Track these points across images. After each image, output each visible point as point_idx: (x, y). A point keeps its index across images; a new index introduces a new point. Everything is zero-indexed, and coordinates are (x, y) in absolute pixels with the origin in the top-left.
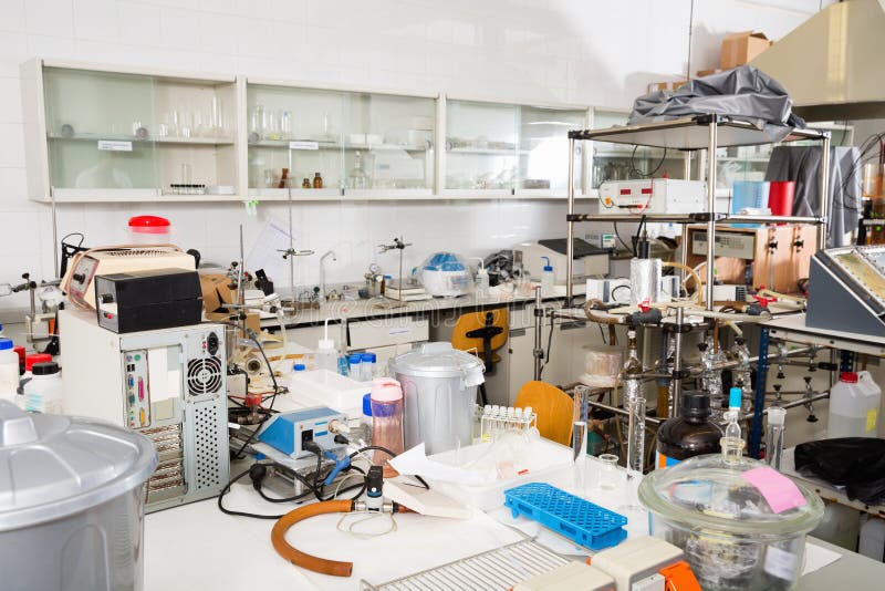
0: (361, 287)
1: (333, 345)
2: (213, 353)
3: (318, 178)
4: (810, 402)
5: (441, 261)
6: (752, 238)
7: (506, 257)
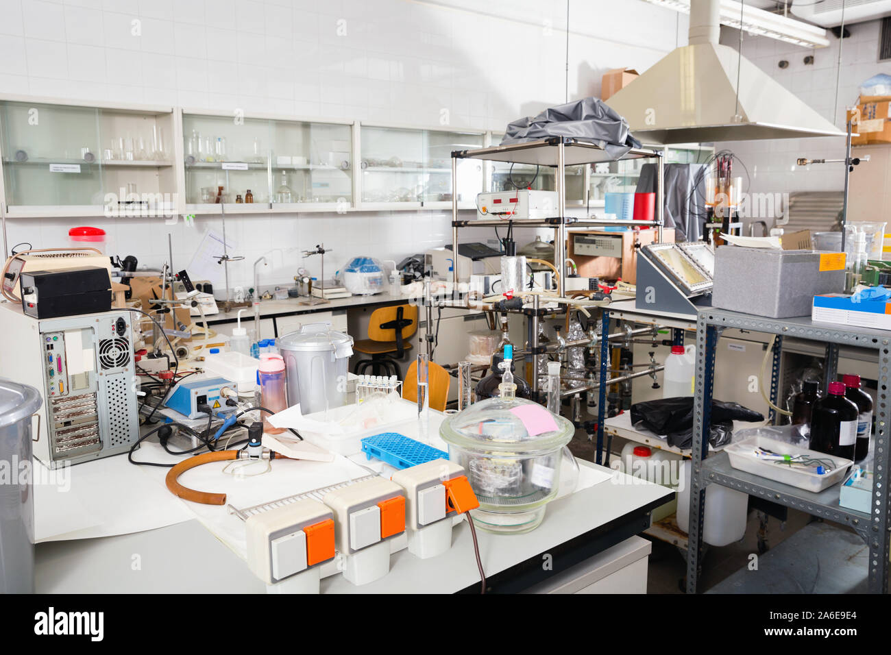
0: (290, 288)
1: (245, 333)
2: (121, 334)
3: (249, 194)
4: (654, 372)
5: (360, 264)
6: (620, 240)
7: (418, 260)
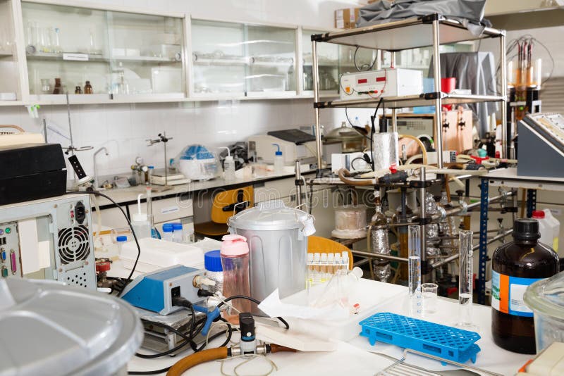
0: (129, 177)
1: (146, 219)
2: (80, 221)
3: (88, 85)
5: (193, 151)
6: (431, 121)
7: (242, 146)
